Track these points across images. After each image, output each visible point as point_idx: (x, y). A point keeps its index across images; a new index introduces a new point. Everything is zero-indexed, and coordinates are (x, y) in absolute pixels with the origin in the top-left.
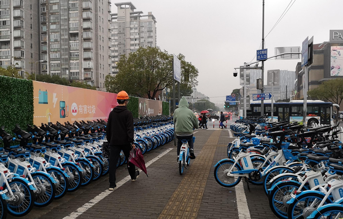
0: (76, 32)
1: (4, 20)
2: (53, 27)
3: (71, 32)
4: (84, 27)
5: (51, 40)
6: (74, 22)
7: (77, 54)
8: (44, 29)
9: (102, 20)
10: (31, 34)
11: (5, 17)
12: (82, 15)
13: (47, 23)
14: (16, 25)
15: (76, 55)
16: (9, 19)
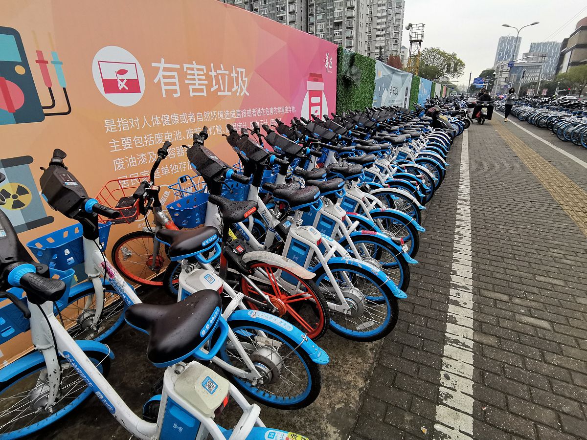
0: (340, 20)
1: (281, 15)
2: (320, 17)
3: (335, 21)
4: (348, 16)
5: (318, 31)
6: (338, 11)
7: (340, 42)
8: (312, 20)
9: (362, 6)
10: (302, 26)
11: (282, 12)
12: (346, 4)
13: (314, 15)
14: (291, 19)
15: (339, 44)
16: (285, 14)
